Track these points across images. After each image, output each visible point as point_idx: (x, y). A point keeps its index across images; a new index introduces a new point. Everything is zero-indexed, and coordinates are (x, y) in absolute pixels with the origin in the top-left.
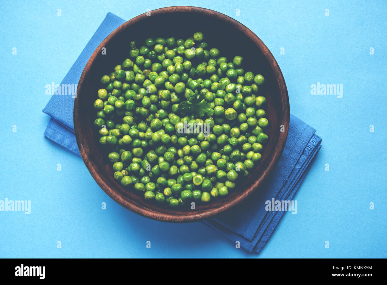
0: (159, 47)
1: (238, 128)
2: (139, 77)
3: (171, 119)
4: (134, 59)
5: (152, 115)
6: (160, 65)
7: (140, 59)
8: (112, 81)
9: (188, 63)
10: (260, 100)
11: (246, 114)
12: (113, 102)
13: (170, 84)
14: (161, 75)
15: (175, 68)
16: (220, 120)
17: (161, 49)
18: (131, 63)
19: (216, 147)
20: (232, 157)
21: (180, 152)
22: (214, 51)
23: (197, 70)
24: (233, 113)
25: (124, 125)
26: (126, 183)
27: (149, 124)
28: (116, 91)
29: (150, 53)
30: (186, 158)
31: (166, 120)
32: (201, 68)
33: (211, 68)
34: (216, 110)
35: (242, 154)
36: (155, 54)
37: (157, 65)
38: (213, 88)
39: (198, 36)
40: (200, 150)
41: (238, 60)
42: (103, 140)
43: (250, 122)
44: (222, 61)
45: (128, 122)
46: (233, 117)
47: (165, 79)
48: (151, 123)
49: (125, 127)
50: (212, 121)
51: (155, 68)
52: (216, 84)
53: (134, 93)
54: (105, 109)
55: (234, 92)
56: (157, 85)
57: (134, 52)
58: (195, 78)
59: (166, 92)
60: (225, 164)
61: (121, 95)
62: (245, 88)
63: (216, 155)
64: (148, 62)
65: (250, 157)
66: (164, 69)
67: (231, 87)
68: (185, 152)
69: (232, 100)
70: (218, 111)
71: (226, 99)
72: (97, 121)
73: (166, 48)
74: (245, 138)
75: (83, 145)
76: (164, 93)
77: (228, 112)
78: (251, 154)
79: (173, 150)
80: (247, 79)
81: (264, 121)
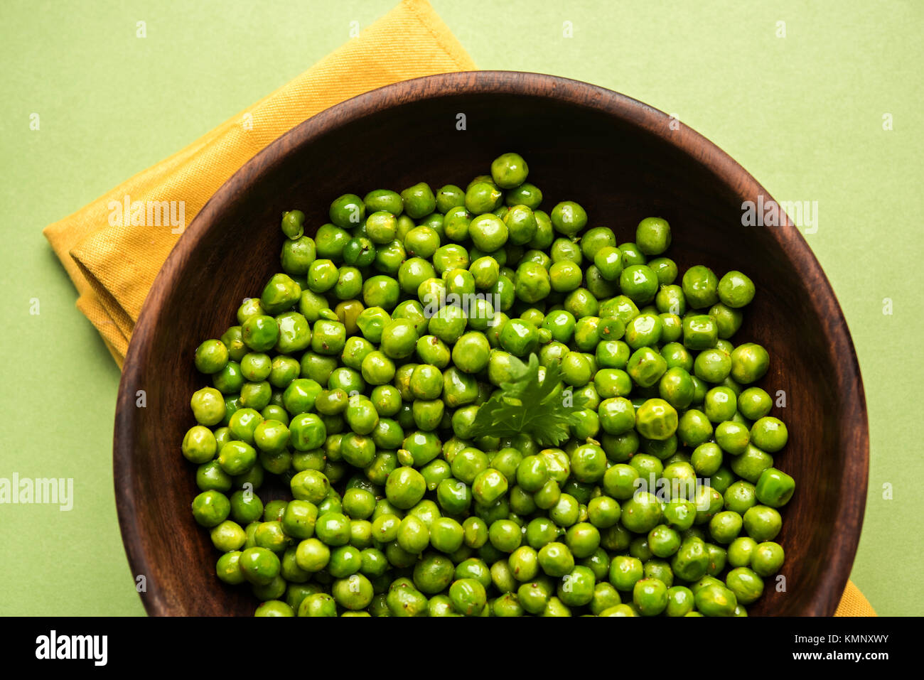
0: (381, 222)
1: (687, 464)
2: (330, 331)
3: (455, 462)
4: (301, 275)
5: (387, 457)
6: (392, 282)
7: (324, 270)
8: (236, 359)
9: (486, 265)
10: (750, 356)
11: (707, 411)
12: (249, 431)
13: (434, 343)
14: (401, 316)
15: (447, 285)
16: (627, 444)
17: (389, 227)
18: (292, 288)
19: (620, 540)
20: (682, 566)
21: (500, 574)
22: (569, 213)
23: (519, 282)
24: (667, 417)
25: (298, 505)
27: (380, 490)
28: (254, 392)
29: (355, 246)
30: (527, 592)
31: (439, 469)
32: (533, 271)
33: (567, 270)
34: (605, 411)
35: (713, 551)
36: (370, 247)
37: (383, 285)
38: (582, 337)
39: (510, 167)
40: (572, 559)
41: (654, 231)
42: (230, 567)
43: (725, 437)
44: (598, 242)
45: (307, 493)
46: (669, 428)
47: (416, 327)
48: (387, 484)
49: (300, 511)
50: (597, 453)
51: (374, 293)
52: (591, 325)
53: (317, 387)
54: (222, 459)
55: (660, 343)
56: (391, 350)
57: (300, 249)
58: (515, 309)
59: (427, 373)
60: (663, 596)
61: (271, 402)
62: (692, 323)
63: (626, 567)
64: (350, 276)
65: (744, 560)
66: (409, 293)
67: (645, 325)
68: (521, 571)
69: (655, 370)
70: (613, 415)
71: (635, 372)
72: (200, 504)
73: (405, 223)
74: (715, 496)
75: (163, 599)
76: (422, 376)
77: (648, 415)
78: (744, 547)
79: (475, 568)
80: (696, 293)
81: (773, 429)
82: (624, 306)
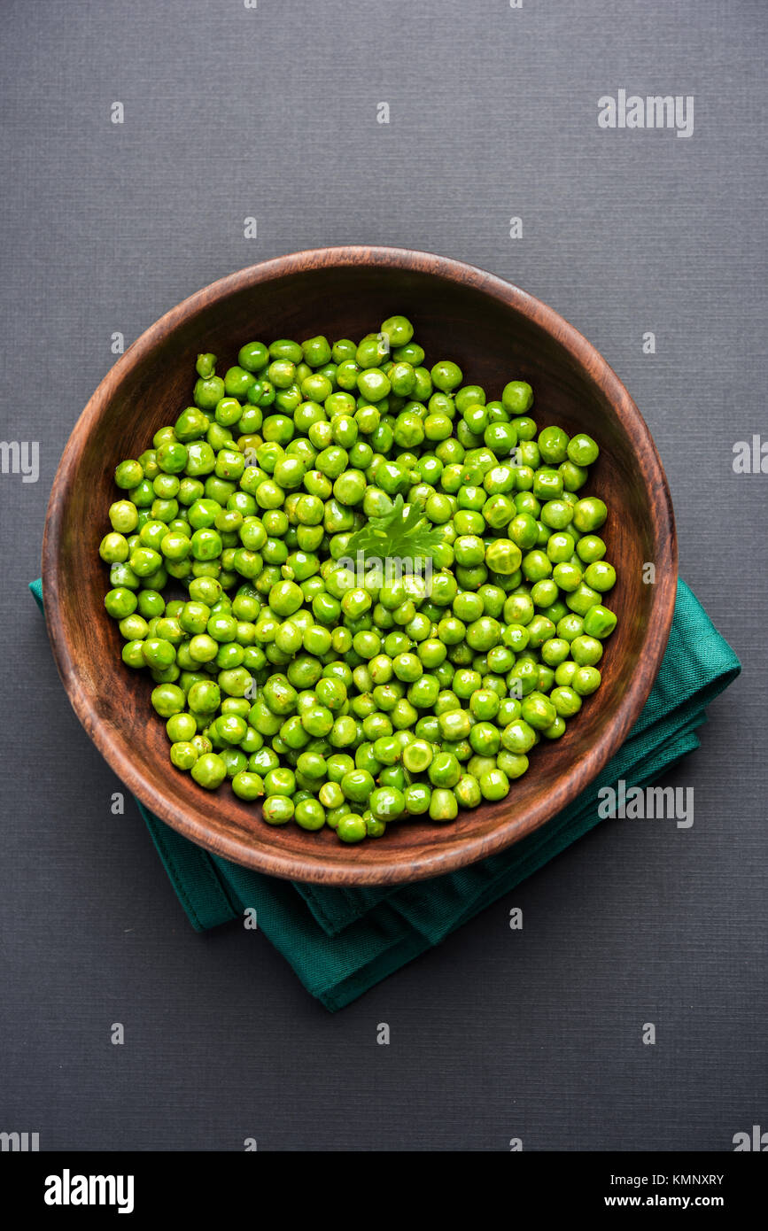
0: (282, 370)
1: (527, 596)
2: (230, 460)
3: (329, 579)
4: (210, 410)
5: (272, 571)
6: (288, 421)
7: (229, 408)
8: (149, 478)
9: (369, 413)
10: (590, 509)
11: (548, 552)
12: (157, 540)
13: (318, 478)
14: (293, 452)
15: (334, 429)
16: (476, 576)
17: (288, 374)
18: (202, 421)
19: (463, 655)
20: (515, 682)
21: (361, 676)
22: (447, 372)
23: (396, 429)
24: (511, 555)
25: (193, 606)
26: (208, 775)
27: (265, 598)
28: (162, 507)
29: (257, 388)
30: (380, 693)
31: (315, 584)
32: (409, 422)
33: (439, 423)
34: (459, 547)
35: (543, 671)
36: (271, 390)
37: (279, 424)
38: (447, 482)
39: (397, 329)
40: (421, 668)
41: (518, 393)
42: (133, 653)
43: (560, 575)
44: (469, 399)
45: (202, 596)
46: (513, 565)
47: (304, 462)
48: (271, 594)
49: (195, 611)
50: (449, 581)
51: (272, 430)
52: (456, 470)
53: (217, 507)
54: (132, 562)
55: (514, 491)
56: (282, 481)
57: (209, 388)
58: (393, 453)
59: (311, 502)
60: (494, 705)
61: (178, 517)
62: (541, 477)
63: (466, 678)
64: (252, 414)
65: (567, 681)
66: (301, 433)
67: (500, 475)
68: (377, 675)
69: (504, 515)
70: (465, 550)
71: (488, 515)
72: (113, 598)
73: (303, 370)
74: (548, 625)
75: (77, 673)
76: (304, 505)
77: (495, 553)
78: (568, 669)
79: (340, 669)
80: (547, 451)
81: (603, 573)
82: (486, 456)
